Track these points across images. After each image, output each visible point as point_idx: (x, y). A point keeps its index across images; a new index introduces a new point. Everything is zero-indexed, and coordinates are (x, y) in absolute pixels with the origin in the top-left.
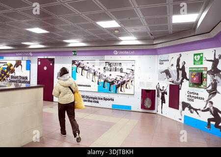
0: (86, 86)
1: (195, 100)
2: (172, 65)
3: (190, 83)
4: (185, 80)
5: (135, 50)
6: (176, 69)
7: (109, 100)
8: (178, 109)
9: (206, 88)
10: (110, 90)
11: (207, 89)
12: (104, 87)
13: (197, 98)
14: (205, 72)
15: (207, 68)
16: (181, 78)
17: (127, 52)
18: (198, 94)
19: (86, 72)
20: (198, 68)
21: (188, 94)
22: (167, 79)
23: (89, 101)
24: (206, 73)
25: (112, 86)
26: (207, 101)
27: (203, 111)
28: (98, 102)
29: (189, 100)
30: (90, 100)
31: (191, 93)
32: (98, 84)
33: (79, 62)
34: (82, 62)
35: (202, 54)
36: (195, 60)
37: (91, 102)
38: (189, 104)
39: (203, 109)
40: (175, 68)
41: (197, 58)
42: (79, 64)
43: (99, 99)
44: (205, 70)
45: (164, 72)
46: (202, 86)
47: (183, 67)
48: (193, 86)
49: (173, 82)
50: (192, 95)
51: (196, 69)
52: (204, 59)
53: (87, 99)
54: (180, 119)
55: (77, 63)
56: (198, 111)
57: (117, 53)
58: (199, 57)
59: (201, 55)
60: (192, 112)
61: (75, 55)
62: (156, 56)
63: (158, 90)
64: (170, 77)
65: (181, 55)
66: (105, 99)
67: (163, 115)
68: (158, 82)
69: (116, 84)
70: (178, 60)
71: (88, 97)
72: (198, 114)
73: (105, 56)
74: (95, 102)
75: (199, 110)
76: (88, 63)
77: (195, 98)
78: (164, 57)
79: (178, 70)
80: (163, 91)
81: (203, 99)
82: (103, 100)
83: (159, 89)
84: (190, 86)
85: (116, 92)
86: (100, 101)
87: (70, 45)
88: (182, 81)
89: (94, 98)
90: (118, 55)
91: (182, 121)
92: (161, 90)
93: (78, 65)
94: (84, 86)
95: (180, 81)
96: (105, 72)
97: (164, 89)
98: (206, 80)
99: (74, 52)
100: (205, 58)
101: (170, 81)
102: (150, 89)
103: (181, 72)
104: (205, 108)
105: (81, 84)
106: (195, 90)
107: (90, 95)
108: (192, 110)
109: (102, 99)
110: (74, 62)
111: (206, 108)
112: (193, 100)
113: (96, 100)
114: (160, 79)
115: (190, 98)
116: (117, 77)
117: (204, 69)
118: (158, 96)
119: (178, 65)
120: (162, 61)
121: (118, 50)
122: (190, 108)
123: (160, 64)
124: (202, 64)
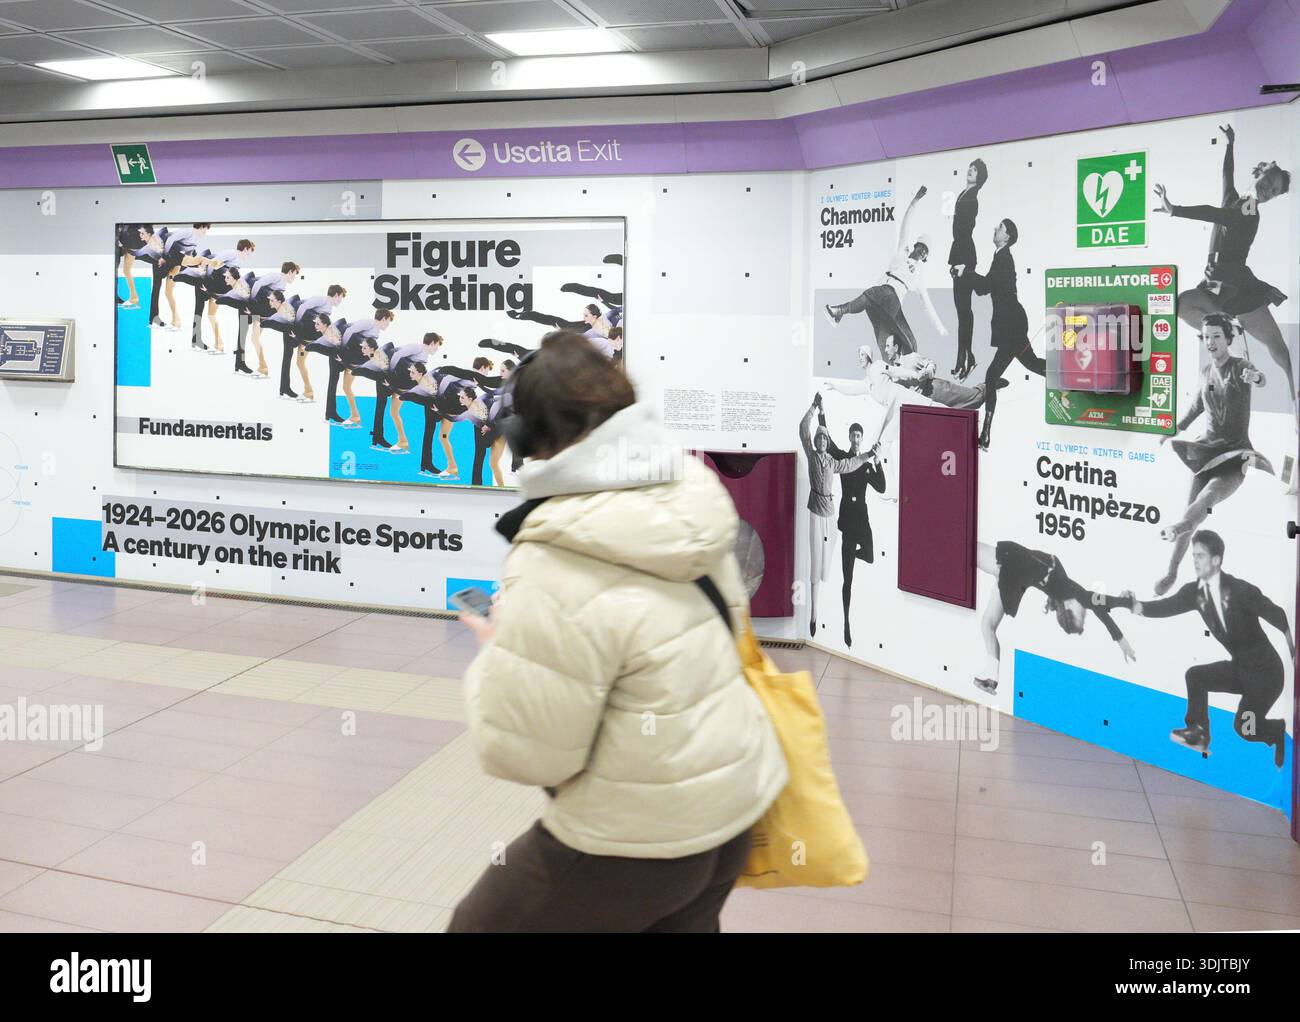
0: (236, 431)
1: (1091, 525)
2: (920, 251)
3: (1052, 395)
4: (1015, 370)
5: (628, 136)
6: (949, 283)
7: (422, 541)
8: (970, 602)
9: (1169, 425)
10: (427, 464)
11: (1182, 436)
12: (378, 438)
13: (1110, 507)
14: (1160, 306)
15: (1174, 271)
16: (984, 351)
17: (565, 154)
18: (1111, 479)
19: (228, 316)
20: (1114, 271)
21: (1041, 483)
22: (879, 364)
23: (259, 556)
24: (1170, 310)
25: (444, 427)
26: (1182, 530)
27: (1153, 610)
28: (331, 564)
29: (1048, 525)
30: (272, 544)
31: (1061, 471)
32: (332, 413)
33: (176, 234)
34: (199, 240)
35: (1140, 158)
36: (1084, 212)
37: (278, 560)
38: (1047, 559)
39: (1150, 596)
40: (937, 274)
41: (1102, 195)
42: (175, 255)
43: (342, 535)
44: (1161, 288)
45: (853, 308)
46: (1143, 413)
47: (1003, 262)
48: (1077, 418)
49: (926, 385)
50: (1072, 487)
51: (1095, 282)
52: (1152, 201)
53: (246, 542)
54: (988, 685)
55: (154, 245)
56: (1117, 614)
57: (478, 163)
58: (1114, 182)
59: (1133, 170)
60: (1070, 625)
61: (137, 177)
62: (797, 178)
63: (813, 457)
64: (905, 346)
65: (981, 171)
66: (395, 539)
67: (855, 652)
68: (818, 385)
69: (477, 410)
70: (966, 212)
71: (249, 524)
72: (1116, 634)
73: (388, 187)
74: (310, 562)
75: (1127, 602)
76: (244, 245)
77: (1097, 507)
78: (855, 186)
79: (965, 286)
80: (852, 465)
81: (1151, 515)
82: (373, 547)
83: (821, 448)
84: (1052, 419)
85: (477, 478)
86: (347, 553)
87: (100, 100)
88: (995, 380)
89: (298, 533)
90: (490, 171)
91: (1004, 701)
92: (837, 454)
93: (168, 264)
94: (218, 431)
95: (977, 378)
96: (383, 312)
97: (864, 447)
98: (1172, 369)
99: (132, 151)
100: (1161, 190)
101: (907, 383)
102: (753, 448)
103: (983, 307)
104: (1165, 585)
105: (193, 417)
106: (1093, 444)
107: (264, 504)
108: (1073, 605)
109: (363, 537)
110: (128, 239)
111: (1173, 591)
112: (1076, 531)
113: (316, 548)
114: (826, 365)
115: (1059, 511)
116: (488, 353)
117: (1153, 280)
118: (817, 502)
119: (962, 251)
120: (845, 218)
121: (486, 138)
122: (1061, 589)
123: (830, 240)
124: (1137, 236)
